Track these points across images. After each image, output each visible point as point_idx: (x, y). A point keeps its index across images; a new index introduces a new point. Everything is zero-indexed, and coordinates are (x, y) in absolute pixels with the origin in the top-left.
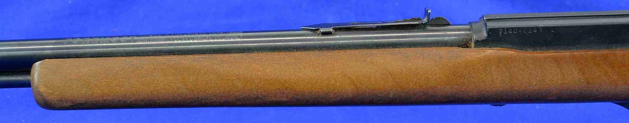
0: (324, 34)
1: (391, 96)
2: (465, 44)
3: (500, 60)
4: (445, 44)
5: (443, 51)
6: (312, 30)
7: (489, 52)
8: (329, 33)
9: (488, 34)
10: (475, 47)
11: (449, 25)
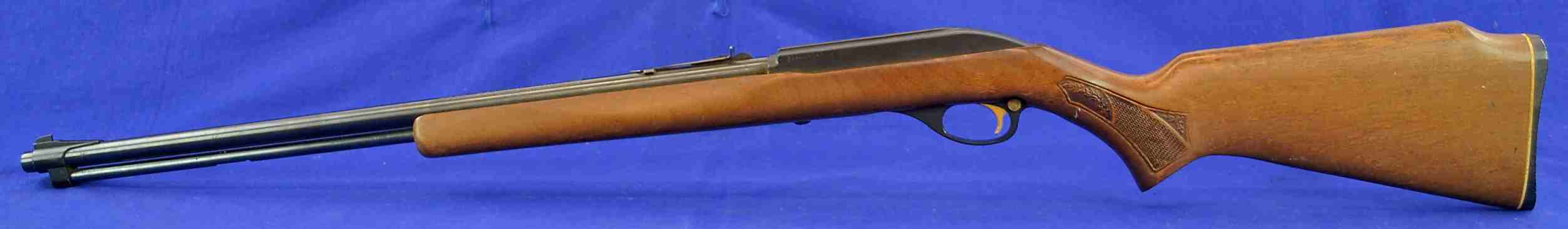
0: (647, 74)
1: (703, 119)
2: (762, 72)
3: (787, 82)
4: (746, 74)
5: (743, 79)
6: (638, 73)
7: (780, 76)
8: (651, 74)
9: (779, 62)
10: (770, 73)
11: (751, 58)
